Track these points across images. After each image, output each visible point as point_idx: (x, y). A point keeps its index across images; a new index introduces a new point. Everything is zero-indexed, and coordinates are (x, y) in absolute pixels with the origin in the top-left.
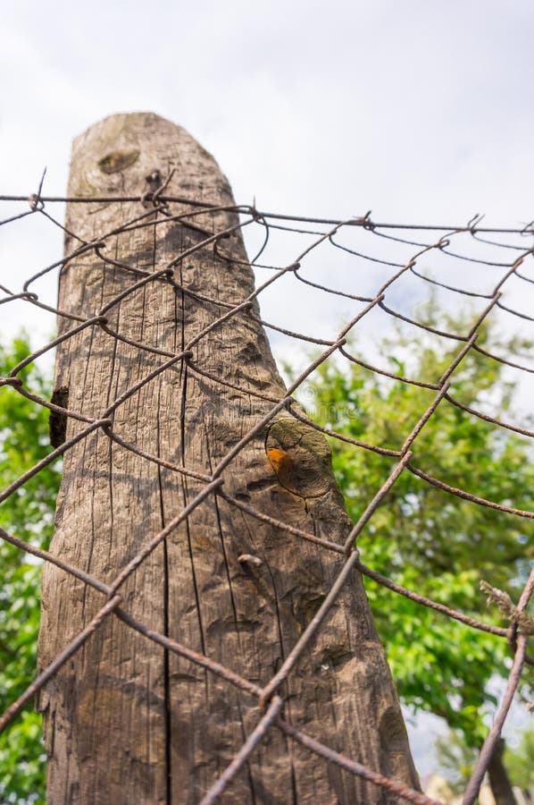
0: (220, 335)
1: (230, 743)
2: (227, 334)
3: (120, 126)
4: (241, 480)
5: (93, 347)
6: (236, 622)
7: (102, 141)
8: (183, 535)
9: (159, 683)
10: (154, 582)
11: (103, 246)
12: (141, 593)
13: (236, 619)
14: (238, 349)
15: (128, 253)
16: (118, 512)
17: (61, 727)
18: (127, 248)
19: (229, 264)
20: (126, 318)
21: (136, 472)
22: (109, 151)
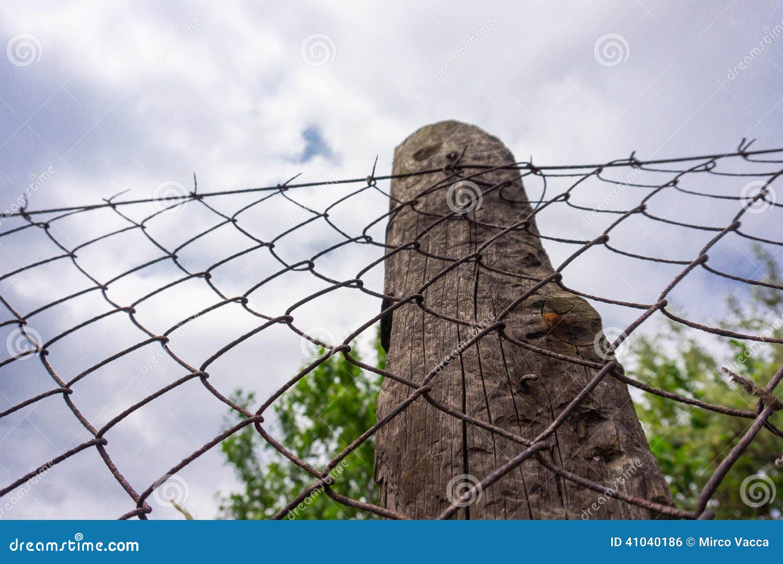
0: (505, 250)
1: (514, 492)
2: (511, 248)
3: (429, 132)
4: (521, 331)
5: (410, 267)
6: (518, 420)
7: (416, 144)
8: (476, 366)
9: (460, 454)
10: (455, 396)
11: (417, 203)
12: (446, 401)
13: (518, 417)
14: (520, 257)
15: (435, 207)
16: (429, 357)
17: (392, 490)
18: (434, 204)
19: (512, 204)
20: (433, 246)
21: (441, 333)
22: (420, 147)
